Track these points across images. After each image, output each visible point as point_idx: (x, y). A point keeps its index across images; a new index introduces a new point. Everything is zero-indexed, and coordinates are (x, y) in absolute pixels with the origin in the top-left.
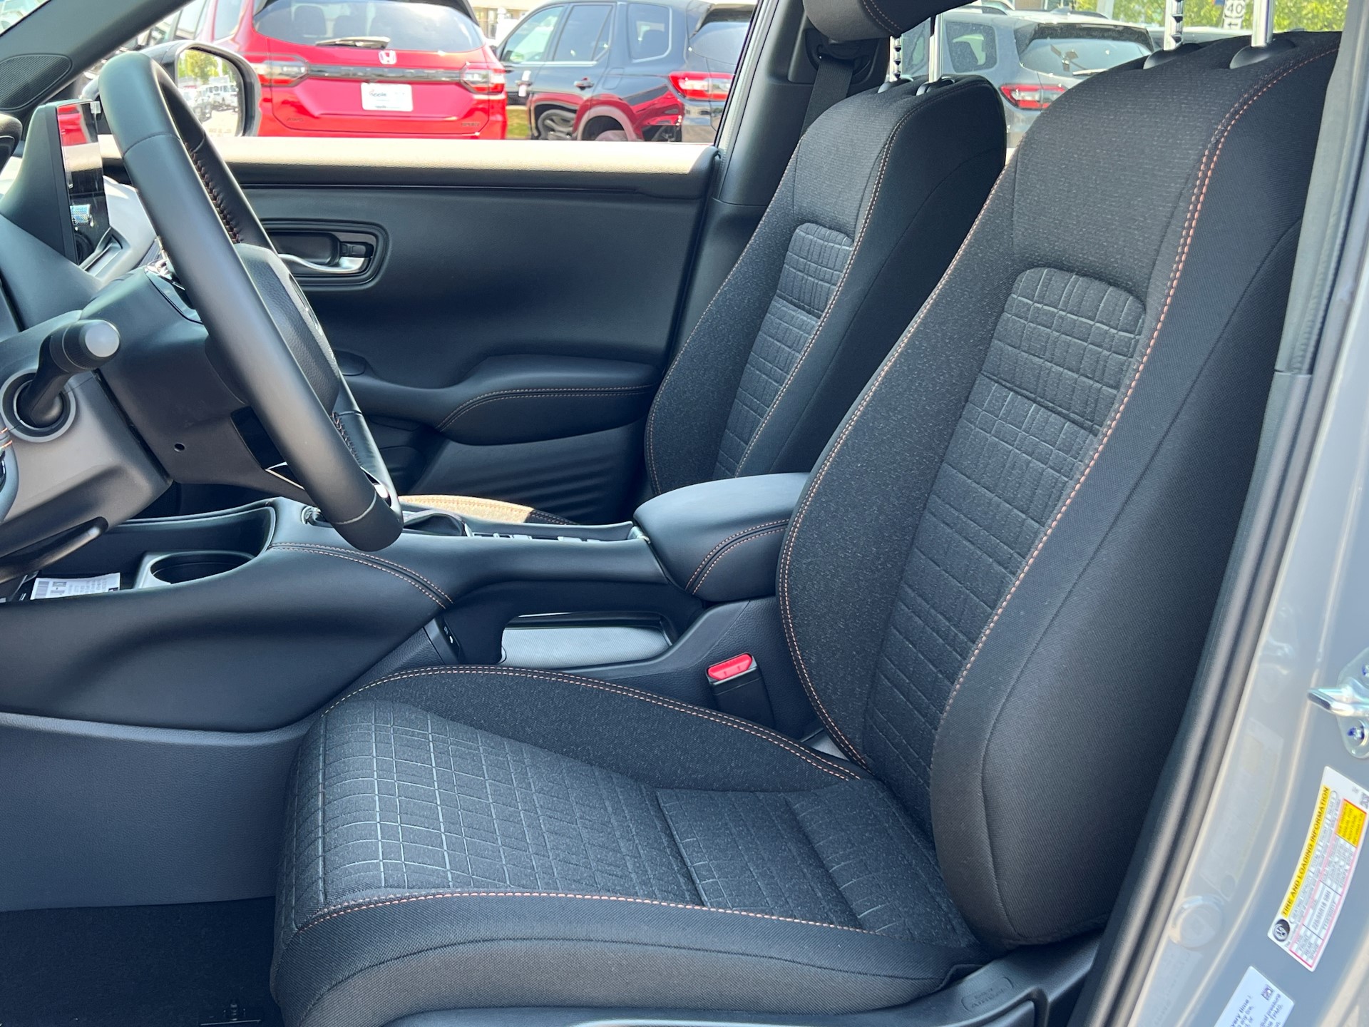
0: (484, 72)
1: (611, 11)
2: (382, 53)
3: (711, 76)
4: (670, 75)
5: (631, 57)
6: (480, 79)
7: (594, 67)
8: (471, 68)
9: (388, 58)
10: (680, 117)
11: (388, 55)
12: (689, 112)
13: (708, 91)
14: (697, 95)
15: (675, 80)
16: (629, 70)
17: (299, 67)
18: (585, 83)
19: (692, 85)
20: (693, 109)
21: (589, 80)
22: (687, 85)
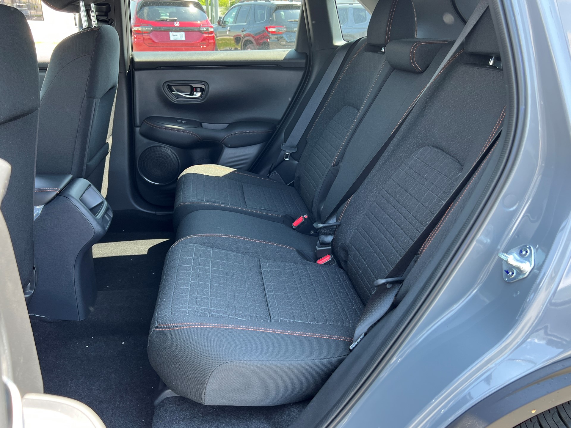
0: (207, 28)
1: (250, 8)
2: (175, 23)
3: (277, 27)
4: (266, 27)
5: (255, 21)
6: (206, 30)
7: (246, 25)
8: (203, 26)
9: (177, 24)
10: (269, 40)
11: (177, 23)
12: (271, 38)
13: (276, 31)
14: (273, 33)
15: (267, 28)
16: (255, 25)
17: (151, 28)
18: (243, 30)
19: (272, 30)
20: (273, 37)
21: (244, 29)
22: (271, 30)
